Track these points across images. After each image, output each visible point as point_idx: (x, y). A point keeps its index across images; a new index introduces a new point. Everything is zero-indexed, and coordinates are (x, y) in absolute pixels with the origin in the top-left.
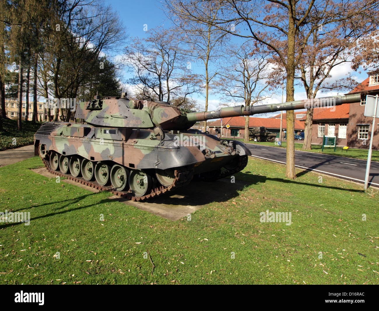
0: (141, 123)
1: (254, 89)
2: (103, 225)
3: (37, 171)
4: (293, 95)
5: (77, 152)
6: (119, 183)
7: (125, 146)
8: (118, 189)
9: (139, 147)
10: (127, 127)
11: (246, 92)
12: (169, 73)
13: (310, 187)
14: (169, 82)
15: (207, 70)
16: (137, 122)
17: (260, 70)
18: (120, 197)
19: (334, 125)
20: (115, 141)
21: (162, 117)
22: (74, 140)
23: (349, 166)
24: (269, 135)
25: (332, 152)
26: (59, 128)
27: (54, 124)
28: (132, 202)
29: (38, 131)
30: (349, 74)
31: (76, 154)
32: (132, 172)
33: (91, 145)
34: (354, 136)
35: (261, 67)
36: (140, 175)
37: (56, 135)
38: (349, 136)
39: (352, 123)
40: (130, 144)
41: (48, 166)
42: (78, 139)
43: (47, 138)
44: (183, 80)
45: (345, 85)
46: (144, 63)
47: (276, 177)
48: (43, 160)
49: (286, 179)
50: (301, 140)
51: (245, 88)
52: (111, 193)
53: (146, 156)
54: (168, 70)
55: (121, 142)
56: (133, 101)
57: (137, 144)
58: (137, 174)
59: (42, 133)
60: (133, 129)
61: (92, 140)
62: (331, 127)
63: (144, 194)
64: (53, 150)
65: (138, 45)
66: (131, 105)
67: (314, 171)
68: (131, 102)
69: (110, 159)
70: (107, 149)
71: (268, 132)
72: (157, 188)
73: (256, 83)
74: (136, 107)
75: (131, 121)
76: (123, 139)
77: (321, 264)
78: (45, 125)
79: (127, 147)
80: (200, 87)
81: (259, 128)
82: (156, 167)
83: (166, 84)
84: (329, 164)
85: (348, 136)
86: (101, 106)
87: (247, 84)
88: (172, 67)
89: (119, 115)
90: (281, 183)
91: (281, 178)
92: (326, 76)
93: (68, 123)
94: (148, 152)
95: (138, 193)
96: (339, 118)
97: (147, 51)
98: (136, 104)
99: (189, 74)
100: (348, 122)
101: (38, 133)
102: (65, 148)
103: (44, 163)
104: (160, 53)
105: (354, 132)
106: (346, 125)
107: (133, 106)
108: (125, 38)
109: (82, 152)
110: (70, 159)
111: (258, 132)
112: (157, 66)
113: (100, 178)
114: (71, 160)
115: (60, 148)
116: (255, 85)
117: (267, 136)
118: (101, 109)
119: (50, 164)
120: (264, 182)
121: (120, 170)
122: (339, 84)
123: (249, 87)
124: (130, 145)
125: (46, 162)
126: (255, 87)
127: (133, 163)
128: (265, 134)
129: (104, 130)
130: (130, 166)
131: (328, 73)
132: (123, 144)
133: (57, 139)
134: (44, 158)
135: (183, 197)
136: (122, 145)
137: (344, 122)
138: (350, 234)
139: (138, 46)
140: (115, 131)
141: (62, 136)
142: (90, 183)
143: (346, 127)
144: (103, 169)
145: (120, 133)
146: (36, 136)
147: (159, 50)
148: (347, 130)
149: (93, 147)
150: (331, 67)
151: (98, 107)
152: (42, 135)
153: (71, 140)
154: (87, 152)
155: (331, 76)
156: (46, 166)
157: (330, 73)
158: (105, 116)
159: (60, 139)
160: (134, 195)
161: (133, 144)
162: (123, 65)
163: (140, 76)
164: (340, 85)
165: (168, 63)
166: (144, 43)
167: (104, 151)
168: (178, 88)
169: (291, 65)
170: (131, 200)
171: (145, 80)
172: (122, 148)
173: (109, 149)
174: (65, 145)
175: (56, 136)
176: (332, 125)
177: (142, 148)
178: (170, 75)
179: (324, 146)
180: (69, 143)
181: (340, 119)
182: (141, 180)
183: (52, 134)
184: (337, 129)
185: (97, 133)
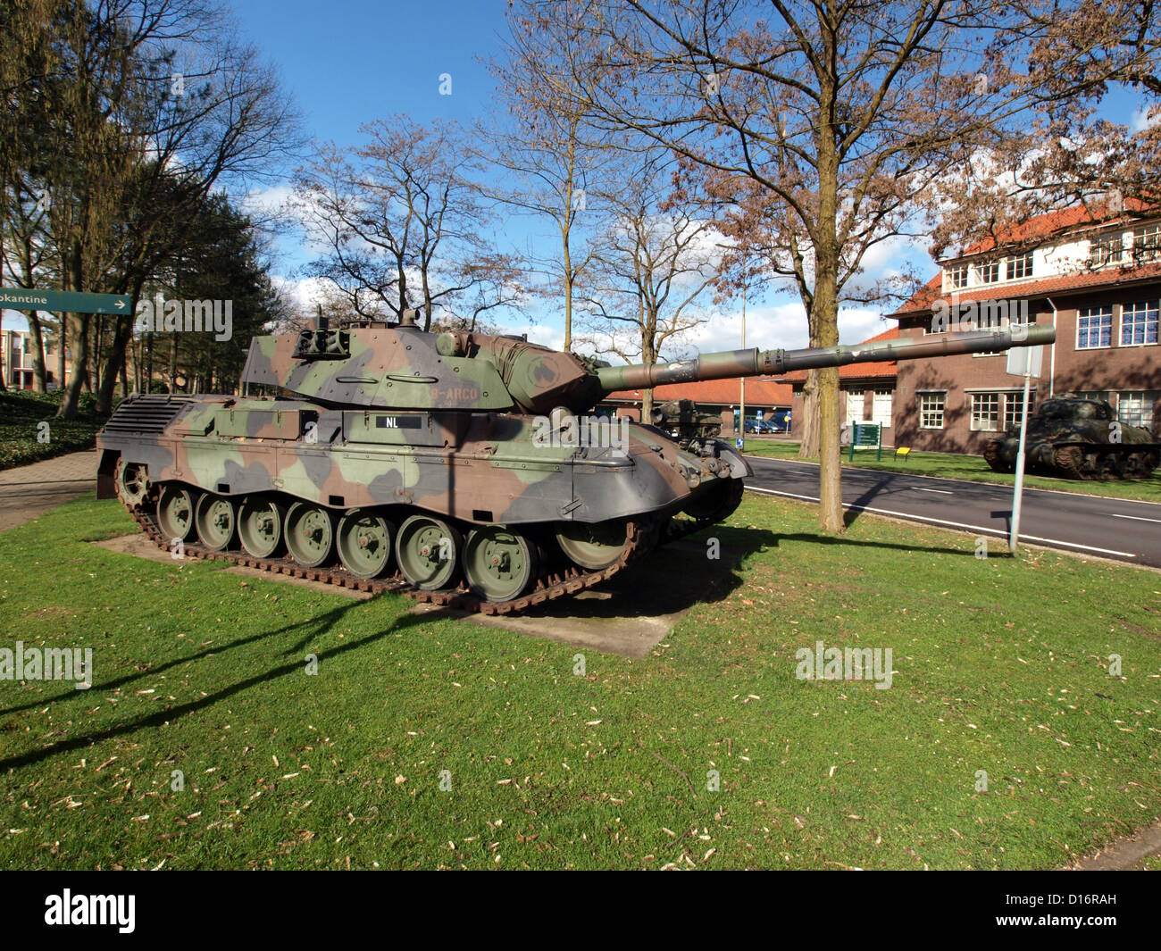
0: (479, 394)
1: (663, 300)
2: (458, 685)
3: (116, 547)
4: (835, 321)
5: (277, 484)
6: (424, 568)
7: (457, 461)
8: (424, 586)
9: (510, 465)
10: (440, 407)
11: (645, 305)
12: (428, 250)
13: (889, 551)
14: (428, 275)
15: (567, 245)
16: (467, 394)
17: (679, 248)
18: (441, 607)
19: (862, 393)
20: (416, 448)
21: (539, 378)
22: (263, 449)
23: (937, 496)
24: (702, 421)
25: (872, 461)
26: (194, 413)
27: (169, 400)
28: (481, 617)
29: (108, 424)
30: (908, 267)
31: (273, 488)
32: (473, 533)
33: (331, 462)
34: (910, 420)
35: (680, 242)
36: (498, 541)
37: (185, 435)
38: (899, 419)
39: (906, 387)
40: (477, 456)
41: (153, 529)
42: (279, 445)
43: (154, 444)
44: (469, 270)
45: (898, 293)
46: (354, 217)
47: (797, 531)
48: (132, 512)
49: (824, 534)
50: (777, 432)
51: (641, 296)
52: (408, 596)
53: (533, 488)
54: (427, 241)
55: (445, 452)
56: (452, 336)
57: (497, 456)
58: (485, 541)
59: (132, 430)
60: (474, 415)
61: (334, 448)
62: (854, 397)
63: (517, 594)
64: (179, 478)
65: (334, 166)
66: (446, 345)
67: (868, 511)
68: (446, 337)
69: (402, 500)
70: (394, 472)
71: (701, 414)
72: (556, 575)
73: (669, 283)
74: (460, 353)
75: (450, 390)
76: (446, 442)
77: (1041, 726)
78: (131, 405)
79: (467, 465)
80: (518, 288)
81: (677, 403)
82: (569, 517)
83: (421, 280)
84: (890, 493)
85: (897, 420)
86: (346, 347)
87: (646, 286)
88: (438, 233)
89: (412, 374)
90: (817, 545)
91: (812, 532)
92: (852, 270)
93: (226, 398)
94: (538, 477)
95: (494, 592)
96: (874, 375)
97: (362, 184)
98: (460, 344)
99: (485, 253)
100: (894, 387)
101: (110, 429)
102: (227, 474)
103: (139, 521)
104: (402, 191)
105: (911, 410)
106: (889, 393)
107: (453, 347)
108: (301, 144)
109: (295, 480)
110: (242, 504)
111: (674, 414)
112: (391, 228)
113: (355, 557)
114: (242, 508)
115: (206, 472)
116: (668, 287)
117: (698, 425)
118: (348, 356)
119: (157, 524)
120: (775, 544)
121: (428, 532)
122: (886, 289)
123: (652, 293)
124: (475, 458)
125: (142, 519)
126: (667, 292)
127: (486, 509)
128: (694, 420)
129: (378, 418)
130: (475, 519)
131: (856, 262)
132: (451, 457)
133: (196, 445)
134: (137, 506)
135: (608, 596)
136: (446, 461)
137: (883, 386)
138: (1051, 653)
139: (334, 169)
140: (420, 419)
141: (213, 436)
142: (321, 572)
143: (889, 397)
144: (363, 530)
145: (435, 425)
146: (107, 439)
147: (398, 184)
148: (894, 404)
149: (338, 468)
150: (865, 246)
151: (337, 350)
152: (129, 435)
153: (253, 449)
154: (315, 482)
155: (862, 270)
156: (146, 530)
157: (861, 264)
158: (367, 376)
159: (206, 446)
160: (484, 599)
161: (486, 456)
162: (290, 221)
163: (344, 254)
164: (886, 293)
165: (425, 219)
166: (352, 159)
167: (379, 479)
168: (454, 292)
169: (828, 245)
170: (478, 611)
171: (356, 267)
172: (447, 467)
173: (402, 471)
174: (228, 463)
175: (187, 438)
176: (856, 394)
177: (520, 465)
178: (431, 254)
179: (856, 447)
180: (244, 458)
181: (876, 378)
182: (504, 555)
183: (169, 432)
184: (868, 404)
185: (350, 428)
